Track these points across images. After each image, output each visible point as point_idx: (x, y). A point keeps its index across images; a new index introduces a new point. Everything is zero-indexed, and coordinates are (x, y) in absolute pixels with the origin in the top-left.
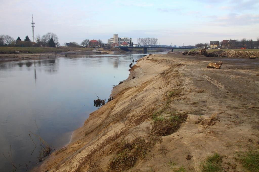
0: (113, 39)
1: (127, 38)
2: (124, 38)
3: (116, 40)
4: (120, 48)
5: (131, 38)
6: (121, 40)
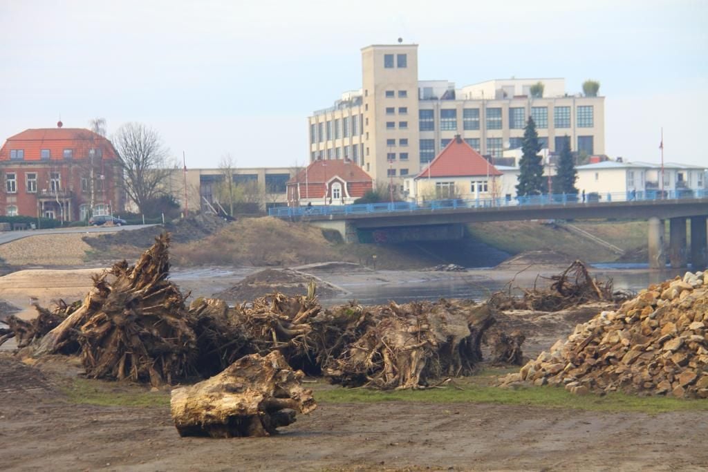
0: (355, 111)
1: (537, 91)
2: (502, 95)
3: (393, 119)
4: (341, 227)
5: (592, 89)
6: (453, 113)
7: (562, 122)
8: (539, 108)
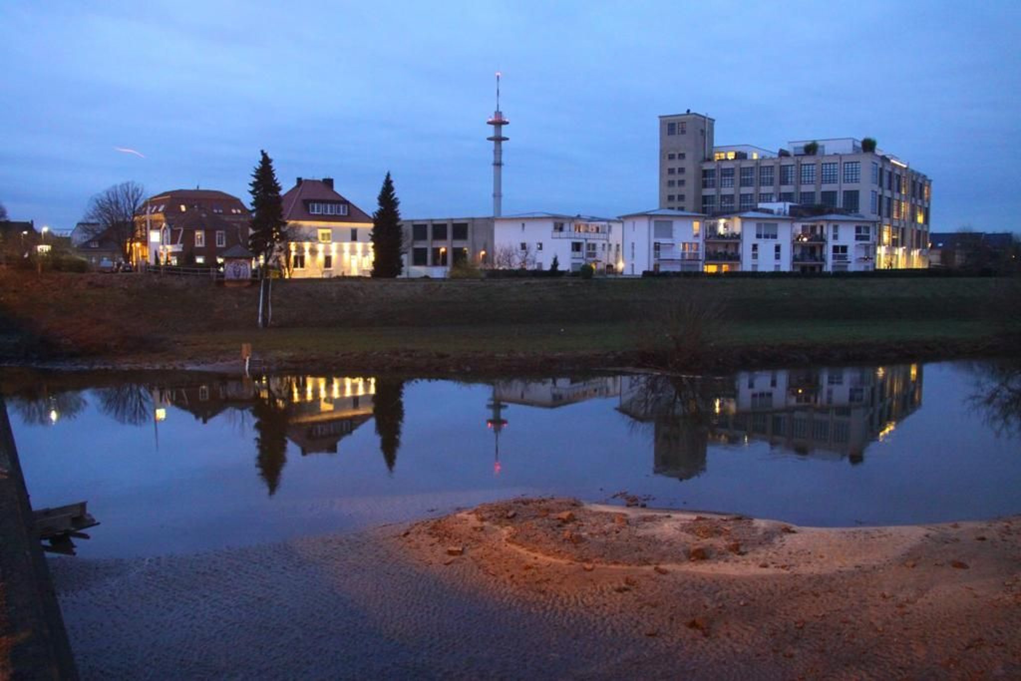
1: (811, 149)
3: (673, 178)
5: (869, 146)
7: (830, 177)
8: (809, 165)
